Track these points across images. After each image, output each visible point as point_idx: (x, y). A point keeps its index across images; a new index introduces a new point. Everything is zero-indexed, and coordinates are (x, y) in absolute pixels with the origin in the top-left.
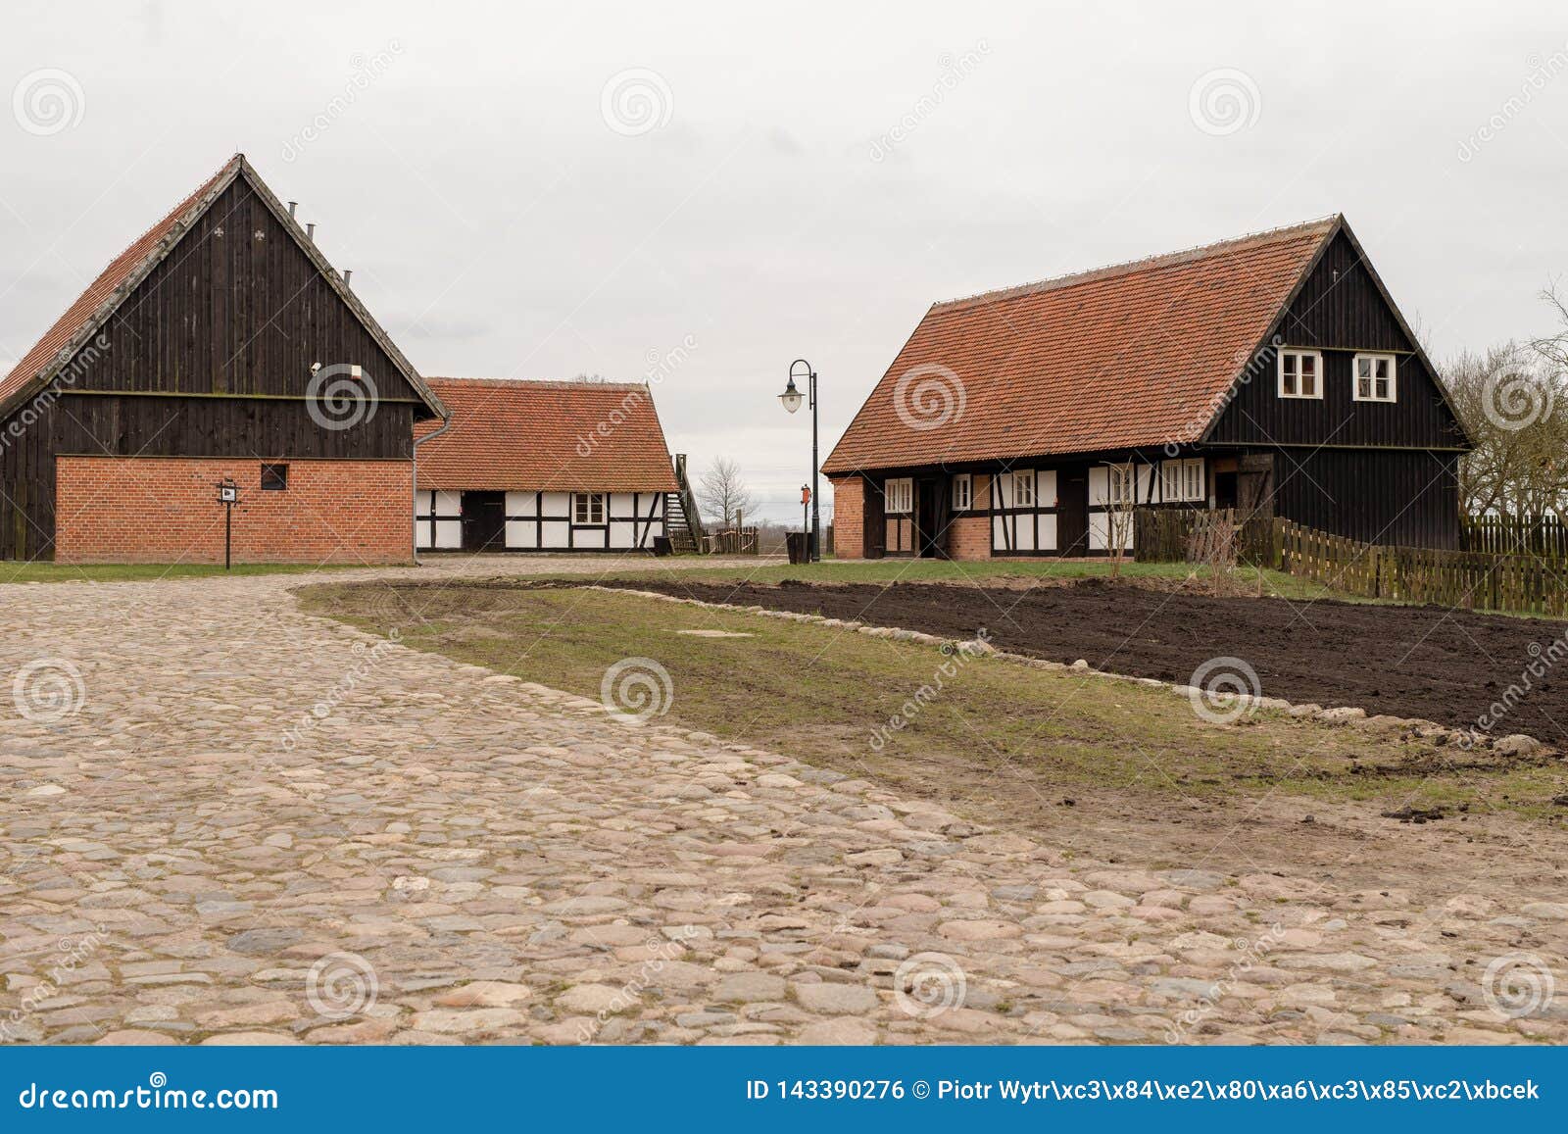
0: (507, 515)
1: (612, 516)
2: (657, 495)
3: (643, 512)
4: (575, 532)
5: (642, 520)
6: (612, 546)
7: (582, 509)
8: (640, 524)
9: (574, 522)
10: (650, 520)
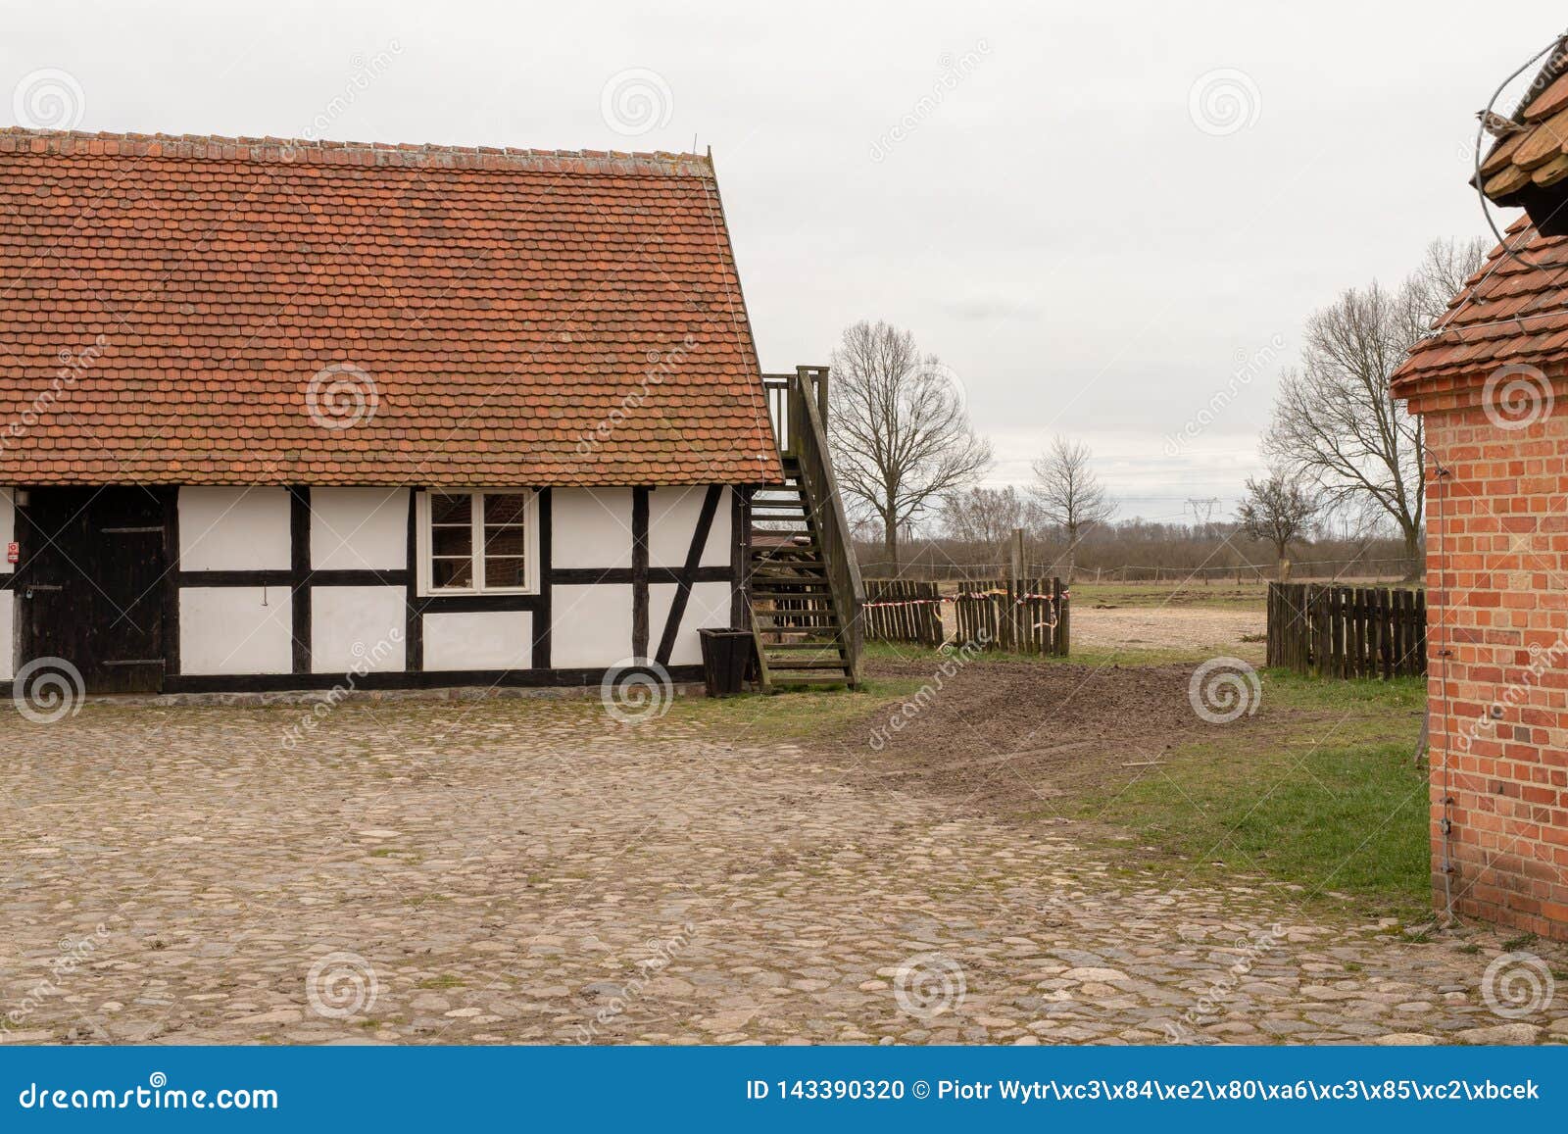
0: (185, 566)
1: (558, 563)
2: (714, 493)
3: (668, 548)
4: (431, 622)
5: (662, 576)
6: (559, 660)
7: (451, 539)
8: (654, 589)
9: (425, 587)
10: (689, 574)
